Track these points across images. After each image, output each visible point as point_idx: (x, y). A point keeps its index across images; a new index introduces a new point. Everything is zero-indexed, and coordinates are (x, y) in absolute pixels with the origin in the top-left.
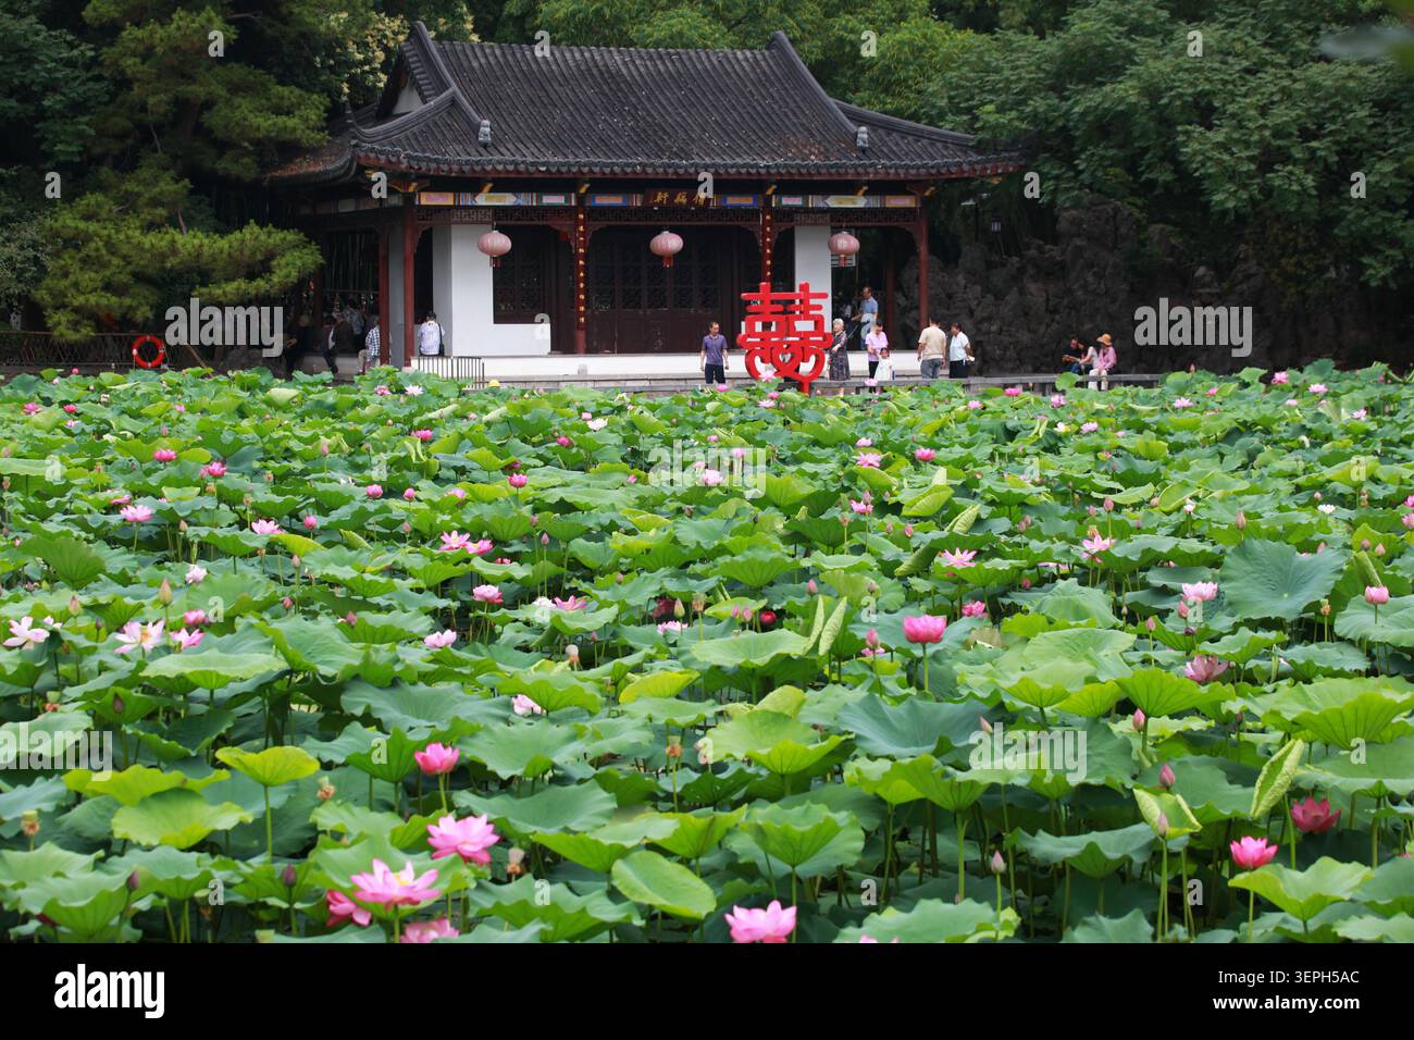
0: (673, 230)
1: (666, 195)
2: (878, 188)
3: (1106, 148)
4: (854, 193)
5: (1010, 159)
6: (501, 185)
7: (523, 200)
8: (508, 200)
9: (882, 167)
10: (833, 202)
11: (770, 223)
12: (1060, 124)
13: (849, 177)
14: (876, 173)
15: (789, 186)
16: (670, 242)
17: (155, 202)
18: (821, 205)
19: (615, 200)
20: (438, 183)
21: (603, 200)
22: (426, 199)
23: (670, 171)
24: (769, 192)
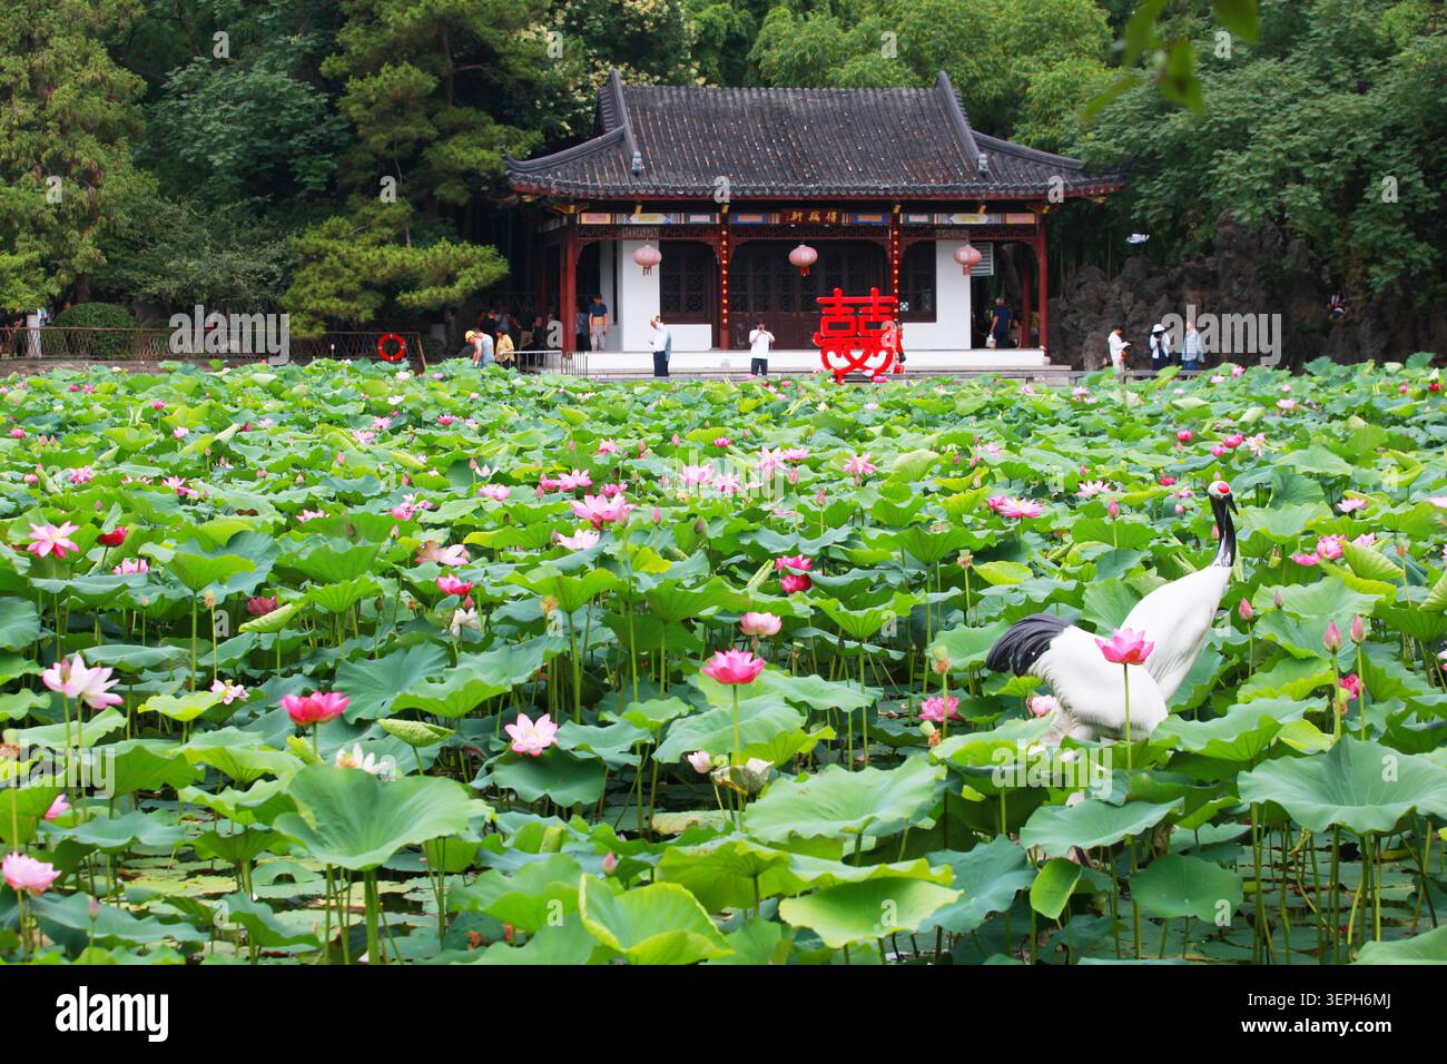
0: (808, 244)
1: (800, 214)
2: (994, 206)
3: (1179, 170)
4: (976, 211)
5: (1111, 180)
6: (651, 206)
7: (673, 219)
8: (659, 219)
9: (994, 188)
10: (957, 219)
11: (898, 238)
12: (1149, 149)
13: (964, 198)
14: (988, 194)
15: (912, 206)
16: (804, 254)
17: (385, 223)
18: (946, 222)
19: (757, 219)
20: (597, 206)
21: (744, 219)
22: (585, 219)
23: (796, 193)
24: (896, 211)
